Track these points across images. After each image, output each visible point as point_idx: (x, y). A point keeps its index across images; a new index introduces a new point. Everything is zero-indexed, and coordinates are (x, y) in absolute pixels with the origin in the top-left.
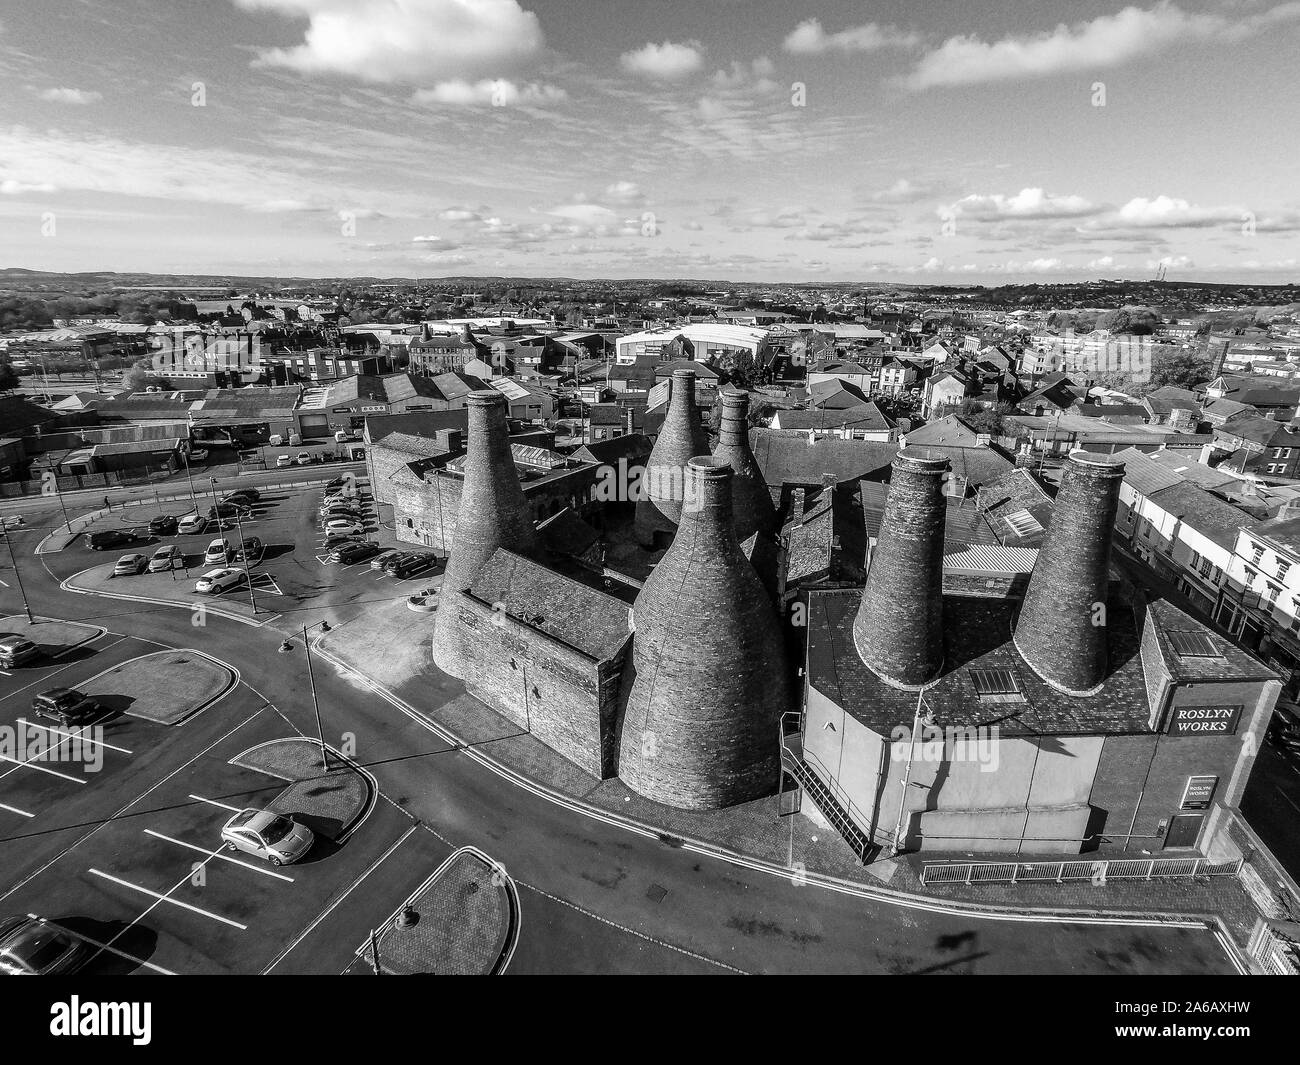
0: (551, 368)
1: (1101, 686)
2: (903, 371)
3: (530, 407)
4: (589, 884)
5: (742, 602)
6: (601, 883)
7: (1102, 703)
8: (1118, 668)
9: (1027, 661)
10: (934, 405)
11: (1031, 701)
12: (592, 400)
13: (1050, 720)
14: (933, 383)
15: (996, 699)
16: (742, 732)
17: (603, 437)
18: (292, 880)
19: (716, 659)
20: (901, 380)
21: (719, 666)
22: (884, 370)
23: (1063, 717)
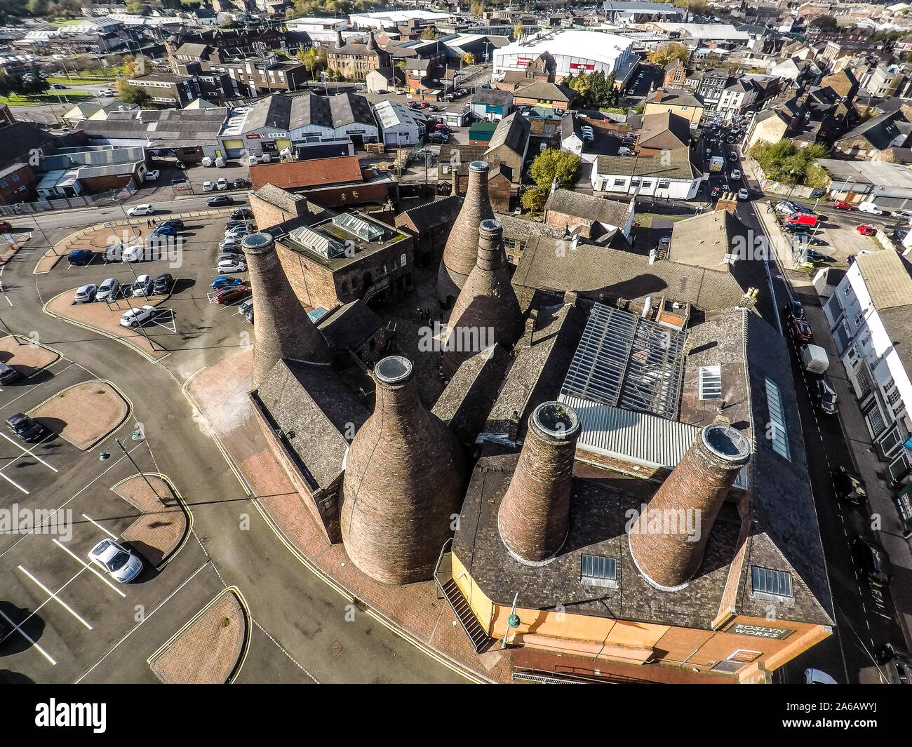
0: (435, 80)
1: (685, 585)
2: (742, 95)
3: (400, 134)
4: (297, 632)
5: (417, 472)
6: (305, 633)
7: (681, 599)
8: (708, 572)
9: (632, 554)
10: (752, 143)
11: (621, 589)
12: (455, 124)
13: (630, 608)
14: (758, 121)
15: (594, 582)
16: (413, 551)
17: (449, 173)
18: (125, 596)
19: (394, 510)
20: (739, 104)
21: (395, 514)
22: (725, 92)
23: (642, 606)
